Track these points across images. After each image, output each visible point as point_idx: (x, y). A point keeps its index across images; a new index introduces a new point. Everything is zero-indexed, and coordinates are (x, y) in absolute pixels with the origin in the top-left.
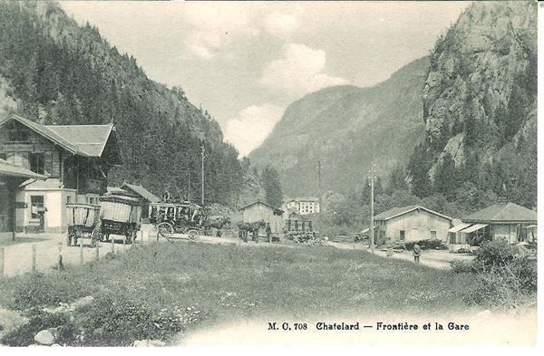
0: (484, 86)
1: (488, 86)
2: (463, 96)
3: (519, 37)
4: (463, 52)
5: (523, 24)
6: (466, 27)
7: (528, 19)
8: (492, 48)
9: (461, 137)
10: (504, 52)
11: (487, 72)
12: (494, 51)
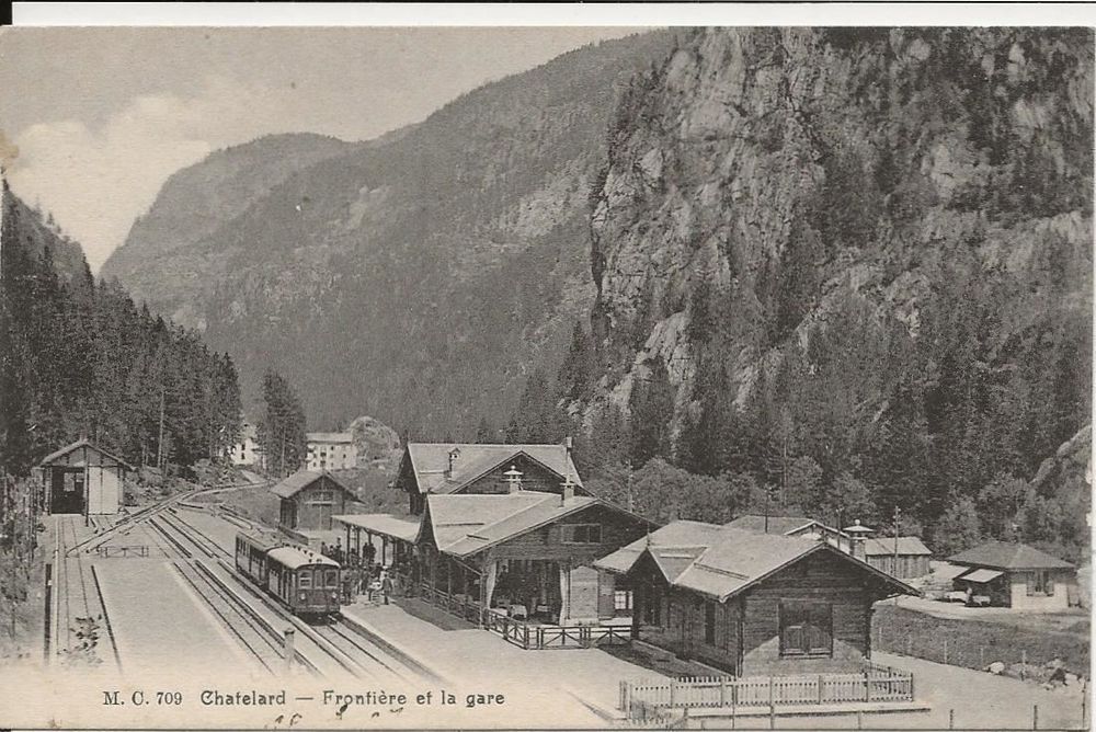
0: (728, 215)
1: (736, 216)
2: (684, 232)
3: (803, 114)
4: (683, 136)
5: (811, 86)
6: (688, 81)
7: (823, 76)
8: (746, 133)
9: (680, 321)
10: (772, 145)
11: (735, 185)
12: (751, 141)
